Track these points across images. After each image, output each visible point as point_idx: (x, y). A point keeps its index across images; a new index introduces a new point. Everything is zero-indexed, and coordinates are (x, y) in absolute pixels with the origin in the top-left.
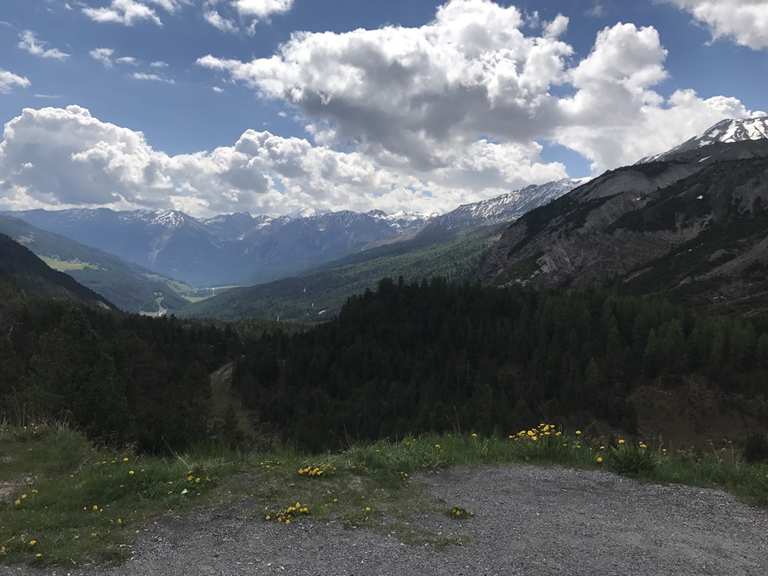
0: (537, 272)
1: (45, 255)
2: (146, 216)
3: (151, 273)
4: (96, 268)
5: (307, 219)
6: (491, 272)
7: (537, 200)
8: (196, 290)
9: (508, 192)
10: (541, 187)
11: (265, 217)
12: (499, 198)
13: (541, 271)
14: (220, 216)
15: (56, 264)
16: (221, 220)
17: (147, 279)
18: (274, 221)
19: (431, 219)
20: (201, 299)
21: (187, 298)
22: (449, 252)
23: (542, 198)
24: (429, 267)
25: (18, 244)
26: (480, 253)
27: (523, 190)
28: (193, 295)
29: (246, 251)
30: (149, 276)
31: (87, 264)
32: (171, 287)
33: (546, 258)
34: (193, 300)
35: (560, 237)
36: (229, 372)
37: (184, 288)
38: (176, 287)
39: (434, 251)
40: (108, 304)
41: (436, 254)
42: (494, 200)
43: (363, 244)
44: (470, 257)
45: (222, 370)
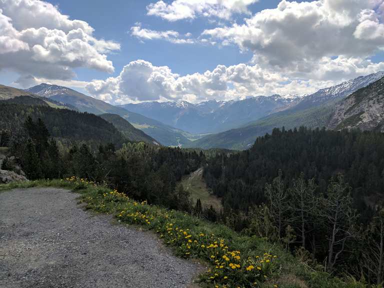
0: (360, 122)
1: (133, 123)
2: (172, 104)
3: (175, 129)
4: (153, 127)
5: (242, 101)
6: (335, 123)
7: (363, 84)
8: (193, 136)
9: (346, 81)
10: (366, 77)
11: (223, 101)
12: (341, 85)
13: (363, 122)
14: (203, 102)
15: (137, 126)
16: (204, 104)
17: (173, 131)
18: (227, 103)
19: (304, 97)
20: (196, 140)
21: (190, 139)
22: (314, 113)
23: (367, 82)
24: (302, 121)
25: (123, 119)
26: (330, 113)
27: (355, 79)
28: (192, 138)
29: (215, 118)
30: (175, 130)
31: (149, 126)
32: (183, 135)
33: (365, 115)
34: (192, 140)
35: (374, 103)
36: (202, 171)
37: (189, 135)
38: (185, 134)
39: (306, 113)
40: (157, 142)
41: (306, 115)
42: (339, 86)
43: (269, 111)
44: (325, 116)
45: (198, 170)
